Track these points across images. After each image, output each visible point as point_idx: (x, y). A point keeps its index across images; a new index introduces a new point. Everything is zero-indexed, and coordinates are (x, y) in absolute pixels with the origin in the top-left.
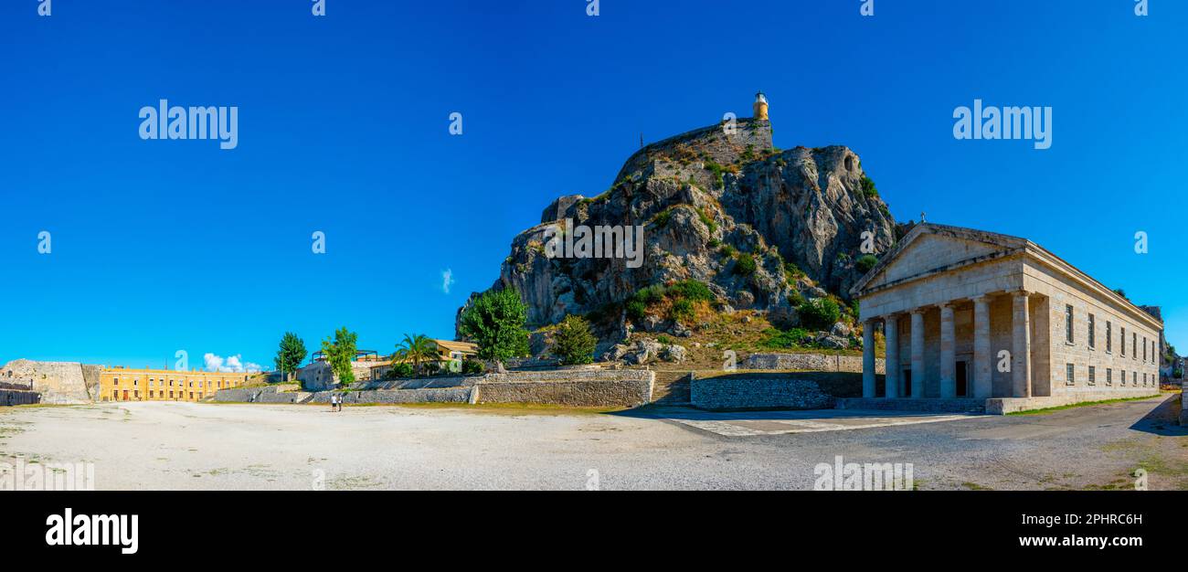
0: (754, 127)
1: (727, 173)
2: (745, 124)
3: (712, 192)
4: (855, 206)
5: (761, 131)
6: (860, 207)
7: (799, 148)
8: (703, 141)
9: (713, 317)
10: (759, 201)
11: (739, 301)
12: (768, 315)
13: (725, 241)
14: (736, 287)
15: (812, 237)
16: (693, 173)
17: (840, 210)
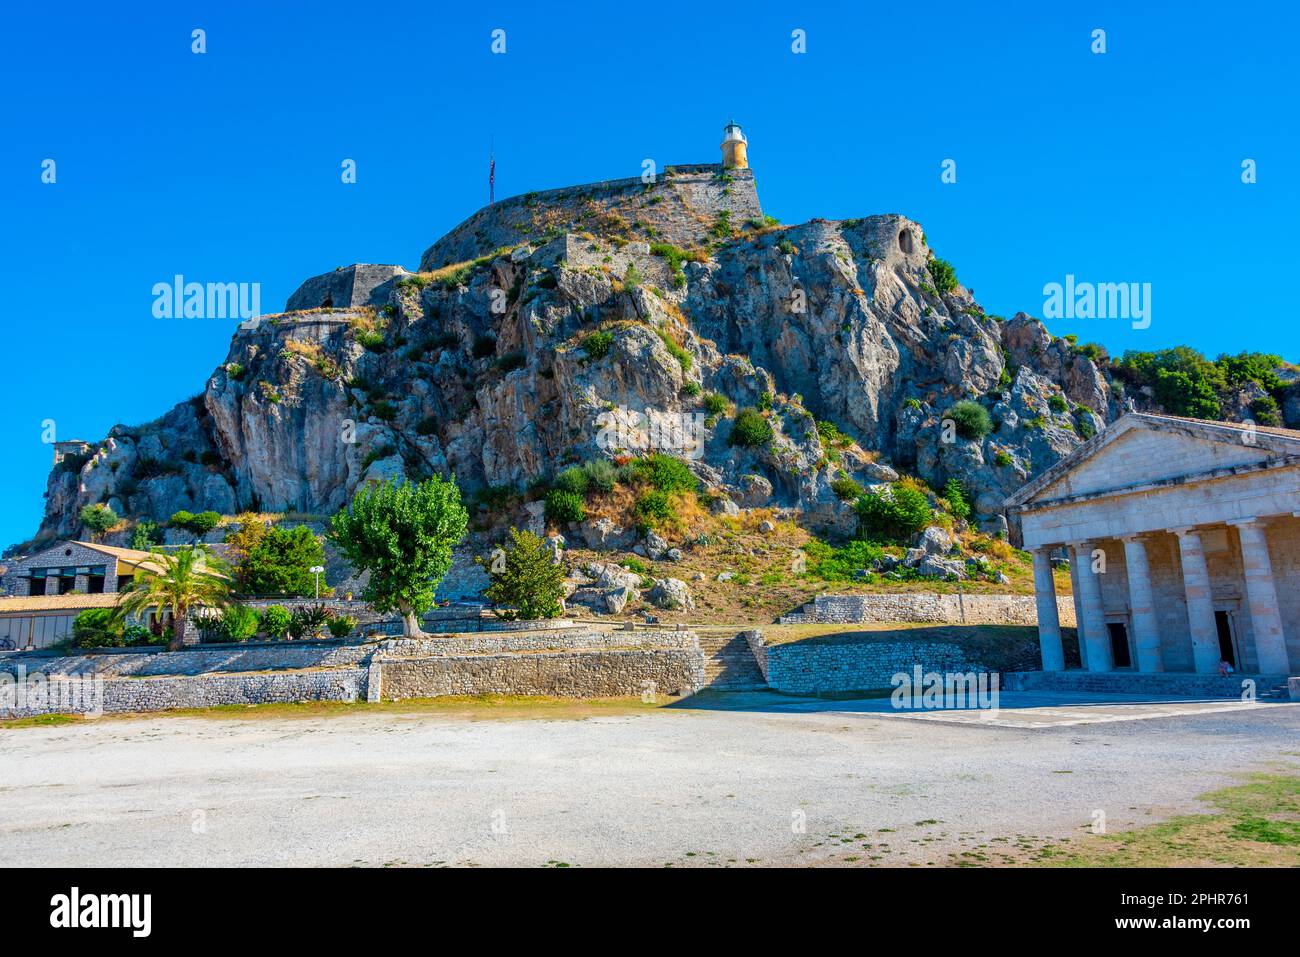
0: (728, 181)
1: (689, 261)
2: (709, 175)
3: (668, 294)
4: (925, 313)
5: (738, 187)
6: (934, 314)
7: (816, 223)
8: (638, 201)
9: (708, 523)
10: (749, 308)
11: (747, 493)
12: (800, 517)
13: (707, 385)
14: (738, 468)
15: (857, 374)
16: (633, 260)
17: (899, 322)
